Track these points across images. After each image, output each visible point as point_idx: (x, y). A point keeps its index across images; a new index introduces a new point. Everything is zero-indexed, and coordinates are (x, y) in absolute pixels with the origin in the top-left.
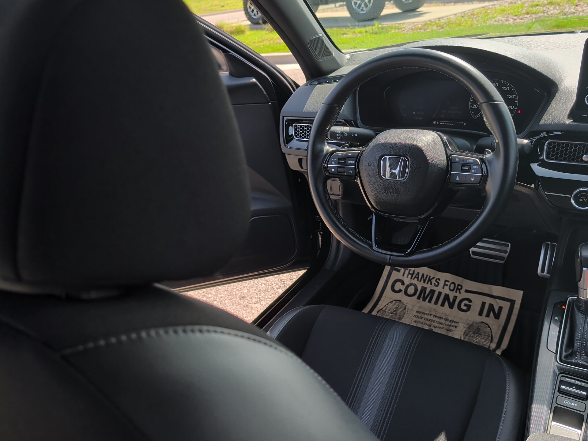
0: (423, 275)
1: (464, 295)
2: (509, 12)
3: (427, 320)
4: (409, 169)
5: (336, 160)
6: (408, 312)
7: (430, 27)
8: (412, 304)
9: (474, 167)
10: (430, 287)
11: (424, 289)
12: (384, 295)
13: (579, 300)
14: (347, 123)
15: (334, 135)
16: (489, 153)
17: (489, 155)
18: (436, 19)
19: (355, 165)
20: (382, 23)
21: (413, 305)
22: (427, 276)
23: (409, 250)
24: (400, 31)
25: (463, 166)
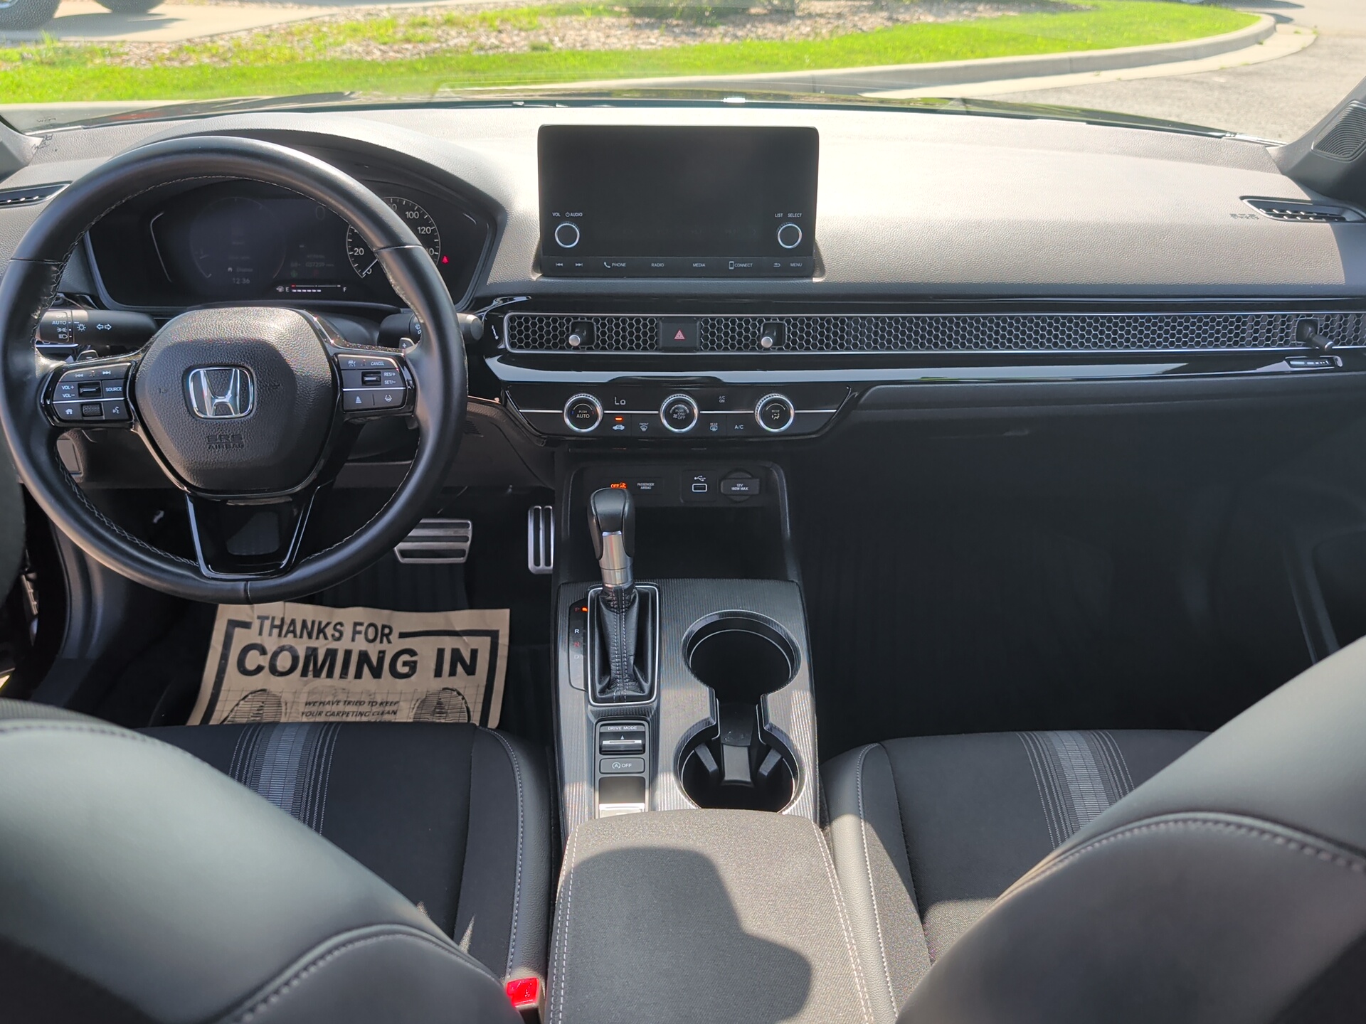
0: (304, 623)
1: (398, 644)
2: (369, 35)
3: (333, 714)
4: (256, 393)
5: (72, 387)
6: (286, 709)
7: (193, 56)
8: (294, 691)
9: (386, 374)
10: (326, 645)
11: (312, 653)
12: (224, 687)
13: (605, 592)
14: (71, 301)
15: (50, 332)
16: (409, 345)
17: (410, 349)
18: (206, 36)
19: (125, 396)
20: (64, 39)
21: (296, 692)
22: (313, 623)
23: (285, 562)
24: (118, 60)
25: (364, 375)
